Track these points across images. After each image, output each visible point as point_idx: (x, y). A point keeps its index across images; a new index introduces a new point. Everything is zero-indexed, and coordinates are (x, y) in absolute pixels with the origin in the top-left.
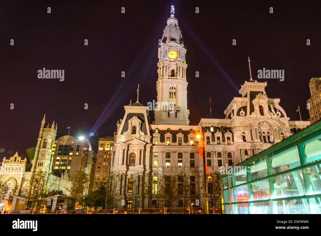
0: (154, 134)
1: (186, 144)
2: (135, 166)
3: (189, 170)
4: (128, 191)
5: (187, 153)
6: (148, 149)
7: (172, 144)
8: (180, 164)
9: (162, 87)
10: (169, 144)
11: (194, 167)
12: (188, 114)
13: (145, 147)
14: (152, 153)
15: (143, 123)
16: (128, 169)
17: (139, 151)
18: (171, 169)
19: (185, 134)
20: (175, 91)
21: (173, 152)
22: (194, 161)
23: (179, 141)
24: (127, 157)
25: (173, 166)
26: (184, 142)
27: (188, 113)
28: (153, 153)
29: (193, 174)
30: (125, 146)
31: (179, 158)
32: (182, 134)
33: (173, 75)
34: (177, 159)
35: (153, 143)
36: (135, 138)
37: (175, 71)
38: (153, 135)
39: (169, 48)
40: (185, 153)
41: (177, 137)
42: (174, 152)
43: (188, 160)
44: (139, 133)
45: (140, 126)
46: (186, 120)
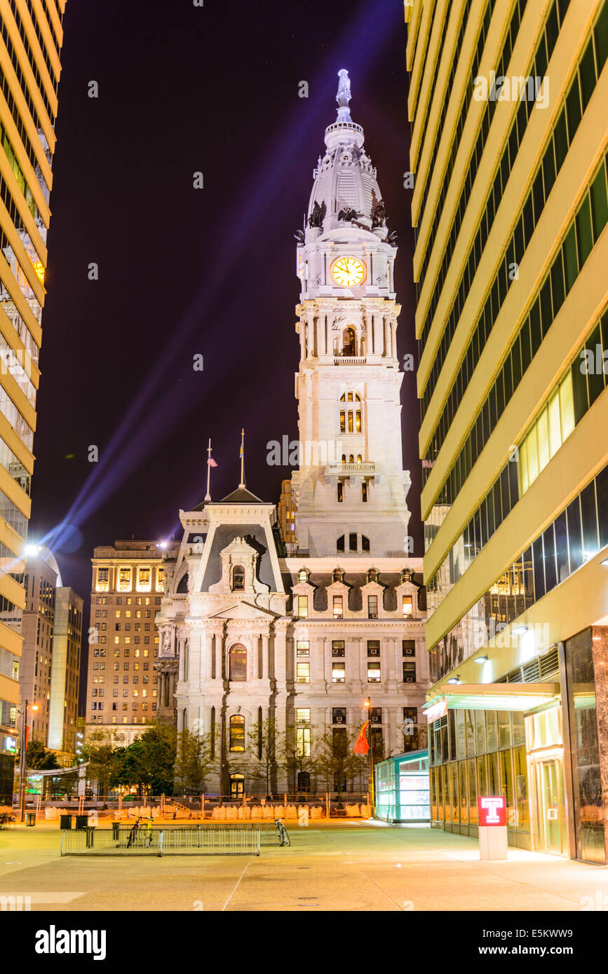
0: (294, 587)
1: (390, 615)
2: (245, 680)
3: (400, 691)
4: (232, 749)
5: (395, 641)
6: (281, 633)
7: (349, 614)
8: (375, 674)
9: (313, 394)
10: (340, 616)
11: (414, 681)
12: (405, 486)
13: (272, 628)
14: (293, 642)
15: (263, 556)
16: (227, 689)
17: (256, 641)
18: (347, 687)
19: (386, 583)
20: (359, 408)
21: (354, 639)
22: (414, 663)
23: (371, 605)
24: (224, 657)
25: (353, 680)
26: (384, 608)
27: (405, 483)
28: (295, 643)
29: (411, 702)
30: (217, 627)
31: (369, 654)
32: (377, 585)
33: (350, 350)
34: (364, 659)
35: (295, 614)
36: (243, 602)
37: (359, 334)
38: (292, 591)
39: (333, 250)
40: (388, 641)
41: (362, 593)
42: (356, 638)
43: (396, 660)
44: (254, 587)
45: (255, 566)
46: (398, 511)
